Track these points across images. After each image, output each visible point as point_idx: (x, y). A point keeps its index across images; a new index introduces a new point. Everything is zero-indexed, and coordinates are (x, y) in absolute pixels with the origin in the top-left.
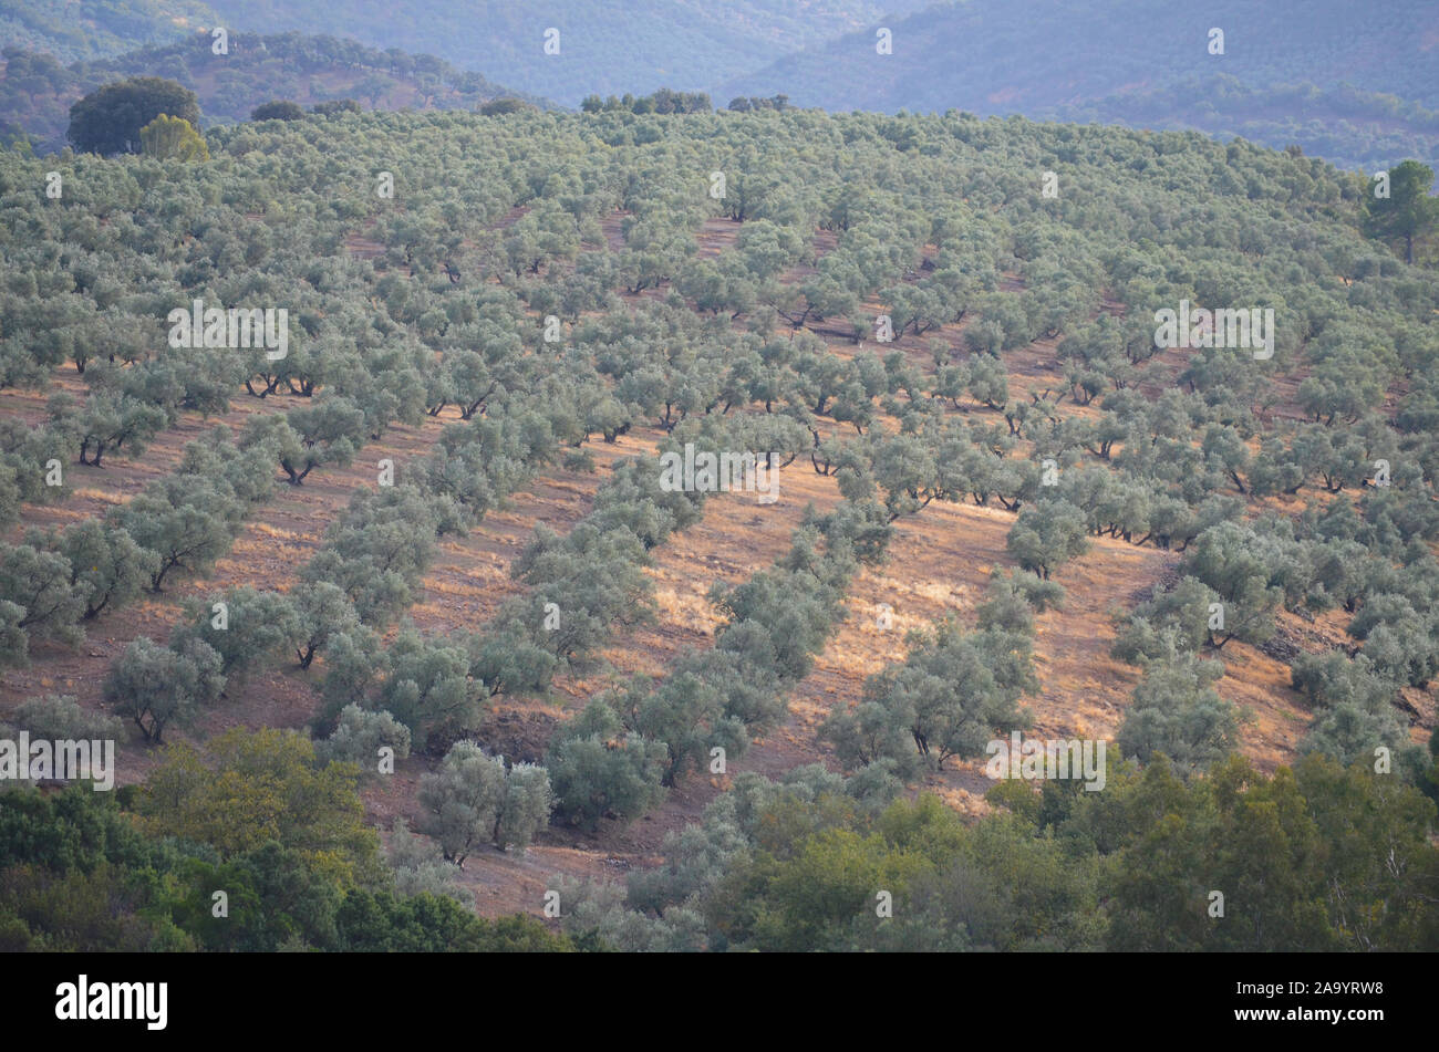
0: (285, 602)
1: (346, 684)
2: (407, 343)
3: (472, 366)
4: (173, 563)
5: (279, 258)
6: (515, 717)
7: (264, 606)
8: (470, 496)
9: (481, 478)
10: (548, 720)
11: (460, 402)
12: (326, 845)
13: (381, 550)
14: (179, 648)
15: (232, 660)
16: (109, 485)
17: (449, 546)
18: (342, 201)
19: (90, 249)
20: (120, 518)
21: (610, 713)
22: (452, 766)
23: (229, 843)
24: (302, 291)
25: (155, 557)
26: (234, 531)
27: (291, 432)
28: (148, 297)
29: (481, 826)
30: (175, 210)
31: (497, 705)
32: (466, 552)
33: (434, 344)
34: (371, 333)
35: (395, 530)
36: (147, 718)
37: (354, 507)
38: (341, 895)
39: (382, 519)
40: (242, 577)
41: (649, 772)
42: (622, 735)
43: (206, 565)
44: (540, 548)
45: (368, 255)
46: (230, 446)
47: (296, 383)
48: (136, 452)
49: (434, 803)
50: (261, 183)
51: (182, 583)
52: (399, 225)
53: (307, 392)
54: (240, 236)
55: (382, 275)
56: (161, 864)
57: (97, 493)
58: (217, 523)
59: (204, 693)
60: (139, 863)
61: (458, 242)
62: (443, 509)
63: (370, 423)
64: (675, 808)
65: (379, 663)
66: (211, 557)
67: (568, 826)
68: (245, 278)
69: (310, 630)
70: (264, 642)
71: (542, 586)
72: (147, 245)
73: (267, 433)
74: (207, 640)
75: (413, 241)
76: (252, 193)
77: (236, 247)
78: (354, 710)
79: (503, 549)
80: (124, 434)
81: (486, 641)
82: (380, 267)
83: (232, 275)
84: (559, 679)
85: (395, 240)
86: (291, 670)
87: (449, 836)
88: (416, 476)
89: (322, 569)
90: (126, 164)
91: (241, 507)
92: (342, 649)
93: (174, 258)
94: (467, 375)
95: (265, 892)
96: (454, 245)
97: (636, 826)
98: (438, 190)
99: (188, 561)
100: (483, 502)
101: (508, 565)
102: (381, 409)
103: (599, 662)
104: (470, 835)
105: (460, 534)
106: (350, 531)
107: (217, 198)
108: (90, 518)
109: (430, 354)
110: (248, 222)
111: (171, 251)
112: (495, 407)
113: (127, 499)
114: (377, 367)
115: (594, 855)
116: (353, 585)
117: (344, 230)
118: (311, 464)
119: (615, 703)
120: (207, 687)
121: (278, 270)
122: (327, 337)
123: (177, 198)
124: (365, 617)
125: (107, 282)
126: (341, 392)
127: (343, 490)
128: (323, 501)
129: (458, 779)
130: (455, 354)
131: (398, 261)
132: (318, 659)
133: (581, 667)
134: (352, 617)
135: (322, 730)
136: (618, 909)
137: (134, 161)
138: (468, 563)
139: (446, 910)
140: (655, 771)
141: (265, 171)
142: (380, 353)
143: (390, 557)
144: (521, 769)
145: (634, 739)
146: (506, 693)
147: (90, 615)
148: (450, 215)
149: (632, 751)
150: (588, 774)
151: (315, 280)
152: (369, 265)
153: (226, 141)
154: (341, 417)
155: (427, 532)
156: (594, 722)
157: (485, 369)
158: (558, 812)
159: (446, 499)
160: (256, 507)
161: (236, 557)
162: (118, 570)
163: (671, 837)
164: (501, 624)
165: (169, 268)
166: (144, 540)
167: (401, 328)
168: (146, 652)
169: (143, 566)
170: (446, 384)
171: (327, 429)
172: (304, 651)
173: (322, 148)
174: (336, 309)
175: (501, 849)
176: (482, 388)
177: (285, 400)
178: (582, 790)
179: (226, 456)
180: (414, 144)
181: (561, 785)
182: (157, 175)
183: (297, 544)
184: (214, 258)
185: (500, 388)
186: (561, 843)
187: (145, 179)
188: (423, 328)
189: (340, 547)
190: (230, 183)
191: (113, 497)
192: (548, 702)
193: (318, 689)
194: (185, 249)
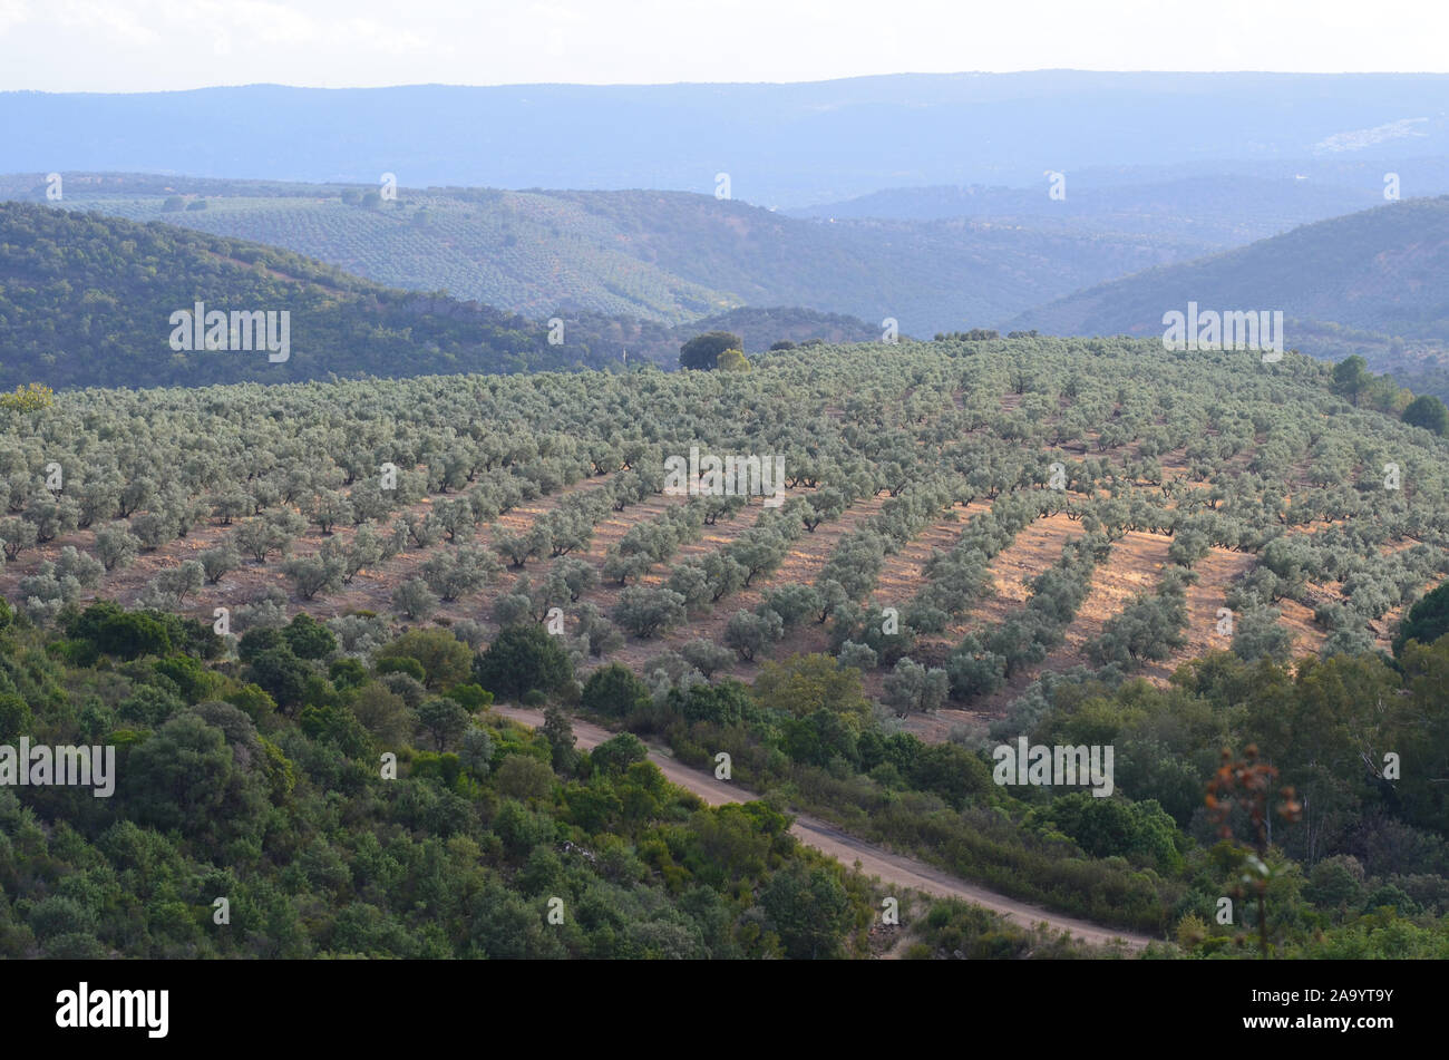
0: (812, 590)
1: (843, 631)
2: (861, 461)
3: (895, 470)
4: (754, 572)
5: (793, 418)
6: (929, 645)
7: (801, 592)
8: (900, 536)
9: (904, 526)
10: (945, 646)
11: (889, 488)
12: (846, 710)
13: (857, 563)
14: (761, 615)
15: (788, 619)
16: (720, 534)
17: (889, 561)
18: (822, 389)
19: (700, 417)
20: (727, 550)
21: (976, 642)
22: (898, 670)
23: (799, 710)
24: (806, 434)
25: (746, 570)
26: (783, 555)
27: (808, 505)
28: (731, 440)
29: (915, 699)
30: (740, 397)
31: (919, 639)
32: (898, 563)
33: (873, 459)
34: (842, 455)
35: (864, 553)
36: (746, 649)
37: (842, 542)
38: (858, 735)
39: (856, 547)
40: (788, 579)
41: (997, 671)
42: (982, 654)
43: (771, 573)
44: (936, 560)
45: (836, 416)
46: (778, 514)
47: (807, 482)
48: (732, 517)
49: (890, 688)
50: (782, 382)
51: (758, 582)
52: (851, 401)
53: (812, 485)
54: (774, 408)
55: (844, 426)
56: (768, 720)
57: (714, 538)
58: (775, 551)
59: (774, 637)
60: (757, 721)
61: (881, 408)
62: (885, 541)
63: (846, 499)
64: (1010, 689)
65: (860, 619)
66: (773, 568)
67: (957, 699)
68: (778, 429)
69: (824, 604)
70: (802, 610)
71: (938, 580)
72: (728, 414)
73: (796, 506)
74: (775, 610)
75: (858, 407)
76: (777, 387)
77: (772, 414)
78: (849, 643)
79: (916, 561)
80: (725, 509)
81: (912, 608)
82: (843, 422)
83: (771, 428)
84: (948, 626)
85: (850, 408)
86: (815, 624)
87: (899, 705)
88: (872, 525)
89: (828, 574)
90: (710, 377)
91: (786, 543)
92: (841, 613)
93: (742, 420)
94: (891, 475)
95: (821, 733)
96: (879, 409)
97: (991, 699)
98: (870, 382)
99: (762, 571)
100: (905, 538)
101: (919, 569)
102: (851, 492)
103: (969, 617)
104: (910, 704)
105: (895, 554)
106: (842, 554)
107: (760, 390)
108: (713, 551)
109: (872, 465)
110: (777, 401)
111: (739, 416)
112: (909, 490)
113: (729, 540)
114: (848, 472)
115: (971, 713)
116: (845, 580)
117: (824, 404)
118: (818, 521)
119: (978, 637)
120: (775, 633)
121: (793, 425)
122: (820, 458)
123: (741, 390)
124: (851, 597)
125: (710, 434)
126: (831, 484)
127: (836, 533)
128: (827, 538)
129: (903, 676)
130: (884, 465)
131: (852, 418)
132: (829, 619)
133: (960, 620)
134: (844, 596)
135: (835, 652)
136: (985, 740)
137: (717, 372)
138: (899, 569)
139: (911, 740)
140: (1000, 670)
141: (783, 375)
142: (849, 465)
143: (862, 566)
144: (932, 671)
145: (990, 655)
146: (923, 633)
147: (716, 598)
148: (876, 394)
149: (988, 660)
150: (966, 673)
151: (811, 429)
152: (838, 421)
153: (758, 361)
154: (832, 497)
155: (879, 553)
156: (968, 647)
157: (901, 471)
158: (953, 693)
159: (887, 537)
160: (794, 543)
161: (784, 568)
162: (728, 575)
163: (1010, 704)
164: (920, 599)
165: (739, 425)
166: (740, 561)
167: (856, 452)
168: (745, 617)
169: (741, 574)
170: (882, 479)
171: (824, 503)
172: (821, 614)
173: (807, 363)
174: (824, 443)
175: (924, 711)
176: (900, 480)
177: (802, 489)
178: (964, 681)
179: (777, 518)
180: (852, 360)
181: (953, 679)
182: (730, 379)
183: (814, 561)
184: (762, 419)
185: (910, 481)
186: (954, 708)
187: (724, 381)
188: (867, 451)
189: (837, 561)
190: (766, 382)
191: (722, 540)
192: (944, 637)
193: (830, 633)
194: (746, 416)
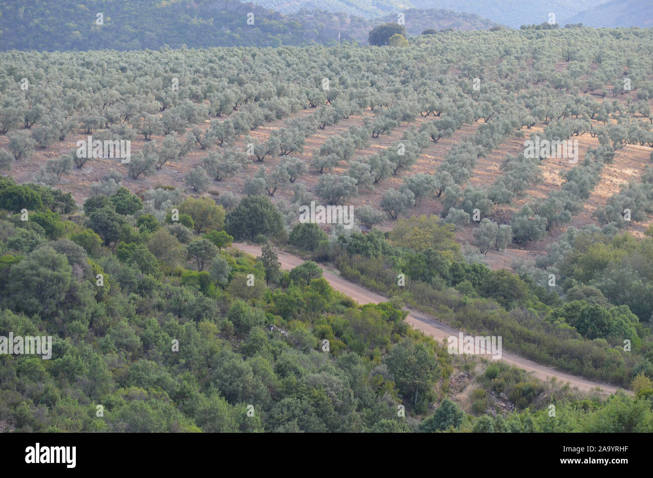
0: (433, 177)
1: (451, 201)
2: (468, 100)
3: (487, 106)
4: (400, 166)
5: (430, 75)
6: (501, 211)
7: (426, 179)
8: (487, 145)
9: (491, 140)
10: (511, 212)
11: (484, 117)
12: (445, 249)
13: (461, 162)
14: (402, 192)
15: (417, 194)
16: (381, 144)
17: (481, 160)
18: (449, 58)
19: (375, 74)
20: (384, 153)
21: (530, 210)
22: (483, 225)
23: (417, 249)
24: (437, 85)
25: (395, 165)
26: (417, 156)
27: (434, 127)
28: (392, 88)
29: (492, 243)
30: (399, 62)
31: (496, 207)
32: (486, 162)
33: (476, 100)
34: (457, 97)
35: (465, 156)
36: (393, 212)
37: (453, 149)
38: (451, 264)
39: (461, 153)
40: (420, 170)
41: (542, 226)
42: (533, 216)
43: (411, 167)
44: (508, 161)
45: (456, 74)
46: (416, 131)
47: (435, 112)
48: (389, 134)
49: (477, 237)
50: (425, 53)
51: (402, 172)
52: (466, 65)
53: (439, 115)
54: (419, 69)
55: (460, 80)
56: (397, 254)
57: (378, 146)
58: (413, 154)
59: (409, 204)
60: (391, 254)
61: (483, 69)
62: (479, 150)
63: (457, 124)
64: (549, 237)
65: (460, 195)
66: (411, 164)
67: (517, 243)
68: (420, 82)
69: (440, 185)
70: (426, 189)
71: (509, 172)
72: (391, 72)
73: (427, 127)
74: (410, 189)
75: (470, 70)
76: (422, 56)
77: (417, 73)
78: (453, 209)
79: (497, 161)
80: (385, 129)
81: (492, 188)
82: (460, 77)
83: (416, 81)
84: (514, 200)
85: (464, 69)
86: (435, 197)
87: (483, 247)
88: (471, 140)
89: (444, 168)
90: (385, 49)
91: (419, 149)
92: (449, 192)
93: (399, 76)
94: (486, 109)
95: (428, 263)
96: (482, 70)
97: (538, 243)
98: (477, 54)
99: (404, 166)
100: (491, 147)
101: (499, 166)
102: (460, 120)
103: (526, 194)
104: (488, 246)
105: (484, 157)
106: (452, 156)
107: (412, 58)
108: (376, 153)
109: (475, 103)
110: (421, 65)
111: (398, 74)
112: (495, 119)
113: (386, 147)
114: (459, 107)
115: (525, 251)
116: (453, 172)
117: (449, 67)
118: (440, 136)
119: (531, 207)
120: (410, 203)
121: (430, 79)
122: (444, 99)
123: (400, 58)
124: (456, 182)
125: (379, 84)
126: (448, 115)
127: (449, 144)
128: (445, 147)
129: (484, 229)
130: (482, 103)
131: (465, 76)
132: (443, 194)
133: (521, 196)
134: (452, 181)
135: (444, 215)
136: (533, 267)
137: (388, 47)
138: (487, 165)
139: (482, 268)
140: (544, 226)
141: (426, 50)
142: (460, 103)
143: (463, 164)
144: (503, 226)
145: (537, 217)
146: (499, 204)
147: (376, 182)
148: (481, 62)
149: (536, 221)
150: (523, 228)
151: (440, 82)
152: (457, 77)
153: (414, 41)
154: (449, 122)
155: (474, 156)
156: (525, 212)
157: (491, 107)
158: (515, 239)
159: (480, 146)
160: (424, 149)
161: (418, 164)
162: (384, 169)
163: (548, 246)
164: (497, 183)
165: (398, 79)
166: (391, 160)
167: (466, 95)
168: (392, 192)
169: (391, 167)
170: (480, 112)
171: (445, 126)
172: (438, 192)
173: (443, 42)
174: (447, 90)
175: (498, 250)
176: (490, 113)
177: (432, 118)
178: (521, 233)
179: (415, 135)
180: (470, 41)
181: (515, 231)
182: (394, 52)
183: (436, 160)
184: (411, 76)
185: (496, 113)
186: (515, 248)
187: (391, 53)
188: (473, 95)
189: (449, 161)
190: (415, 53)
191: (382, 147)
192: (511, 206)
193: (443, 203)
194: (402, 73)
